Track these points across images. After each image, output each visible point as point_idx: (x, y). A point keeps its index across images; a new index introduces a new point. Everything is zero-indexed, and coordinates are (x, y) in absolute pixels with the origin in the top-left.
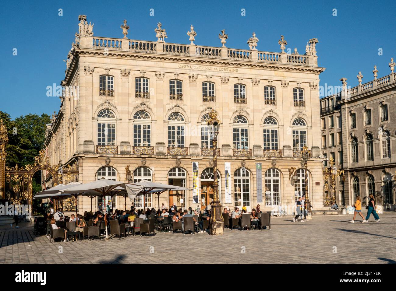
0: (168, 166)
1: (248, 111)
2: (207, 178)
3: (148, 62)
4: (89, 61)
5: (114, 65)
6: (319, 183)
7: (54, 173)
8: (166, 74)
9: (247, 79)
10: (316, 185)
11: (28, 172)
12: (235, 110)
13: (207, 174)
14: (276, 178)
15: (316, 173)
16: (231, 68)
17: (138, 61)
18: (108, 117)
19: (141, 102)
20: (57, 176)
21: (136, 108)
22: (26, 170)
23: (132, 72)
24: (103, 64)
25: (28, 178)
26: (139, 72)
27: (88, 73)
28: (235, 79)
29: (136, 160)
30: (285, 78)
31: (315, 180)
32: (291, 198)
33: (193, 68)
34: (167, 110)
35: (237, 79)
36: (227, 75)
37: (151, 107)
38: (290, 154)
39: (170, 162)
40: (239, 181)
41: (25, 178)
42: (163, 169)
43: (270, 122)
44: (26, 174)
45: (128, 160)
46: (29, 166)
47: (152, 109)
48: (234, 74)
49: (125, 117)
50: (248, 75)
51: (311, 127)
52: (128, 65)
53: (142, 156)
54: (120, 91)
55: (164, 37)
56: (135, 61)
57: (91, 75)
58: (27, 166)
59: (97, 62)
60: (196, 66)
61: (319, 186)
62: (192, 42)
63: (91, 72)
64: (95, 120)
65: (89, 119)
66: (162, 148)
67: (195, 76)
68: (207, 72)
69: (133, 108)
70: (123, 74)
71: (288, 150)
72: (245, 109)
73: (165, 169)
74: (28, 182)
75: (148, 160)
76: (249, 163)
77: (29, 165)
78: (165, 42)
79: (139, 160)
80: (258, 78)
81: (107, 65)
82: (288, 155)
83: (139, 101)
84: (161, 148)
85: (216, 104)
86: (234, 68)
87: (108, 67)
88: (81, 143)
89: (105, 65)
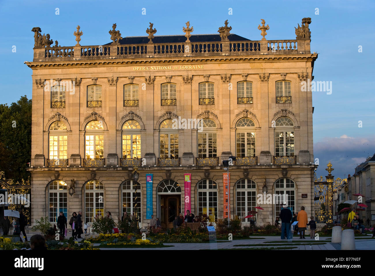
0: (120, 179)
1: (216, 112)
2: (166, 190)
3: (101, 68)
4: (41, 74)
5: (64, 75)
6: (306, 195)
7: (8, 187)
8: (119, 79)
9: (216, 76)
10: (302, 197)
12: (200, 113)
13: (166, 186)
14: (252, 190)
15: (303, 183)
16: (195, 65)
17: (90, 69)
19: (92, 112)
20: (12, 190)
21: (87, 118)
23: (83, 81)
24: (54, 76)
26: (91, 79)
27: (40, 86)
28: (201, 77)
29: (86, 173)
30: (264, 70)
31: (302, 191)
32: (268, 213)
33: (150, 70)
34: (121, 118)
35: (202, 77)
36: (190, 74)
37: (103, 116)
38: (268, 161)
39: (121, 175)
40: (205, 194)
42: (114, 182)
43: (246, 124)
45: (77, 173)
47: (105, 118)
48: (198, 71)
49: (76, 129)
50: (215, 71)
51: (299, 127)
52: (79, 74)
54: (71, 102)
57: (42, 88)
59: (48, 74)
60: (153, 67)
61: (306, 199)
63: (42, 85)
64: (46, 134)
65: (40, 132)
66: (114, 159)
67: (152, 78)
68: (166, 72)
72: (213, 111)
73: (117, 182)
75: (98, 173)
76: (214, 173)
79: (89, 173)
80: (229, 73)
81: (58, 76)
82: (265, 162)
84: (112, 159)
85: (176, 107)
86: (199, 65)
87: (59, 77)
88: (33, 157)
89: (55, 76)
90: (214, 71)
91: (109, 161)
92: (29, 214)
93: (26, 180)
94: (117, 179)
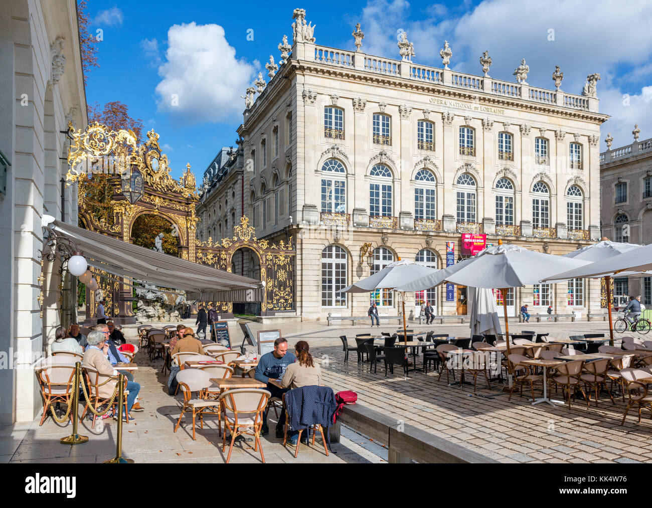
0: (416, 246)
1: (515, 171)
4: (310, 83)
5: (344, 92)
7: (261, 252)
8: (413, 110)
9: (515, 126)
11: (227, 250)
12: (500, 170)
16: (496, 108)
17: (376, 88)
18: (335, 171)
19: (380, 151)
20: (266, 257)
21: (374, 158)
22: (223, 247)
23: (368, 105)
24: (329, 89)
25: (225, 259)
26: (378, 105)
27: (309, 101)
28: (500, 124)
29: (375, 236)
30: (561, 127)
33: (448, 105)
34: (414, 164)
35: (502, 125)
36: (492, 118)
37: (393, 159)
39: (418, 241)
41: (222, 259)
42: (409, 251)
44: (224, 253)
45: (364, 236)
46: (227, 241)
47: (395, 163)
48: (499, 117)
49: (361, 172)
51: (589, 199)
52: (364, 93)
53: (385, 231)
55: (410, 55)
56: (372, 87)
57: (312, 104)
58: (224, 241)
59: (321, 85)
60: (452, 102)
62: (446, 65)
63: (312, 100)
64: (318, 175)
66: (409, 219)
67: (451, 116)
68: (466, 112)
69: (370, 159)
70: (357, 106)
71: (562, 229)
72: (512, 169)
73: (413, 251)
74: (226, 266)
75: (390, 237)
77: (227, 239)
78: (411, 62)
79: (379, 236)
80: (529, 125)
81: (335, 90)
83: (378, 148)
84: (407, 219)
85: (476, 159)
86: (500, 109)
87: (336, 93)
88: (299, 207)
89: (332, 90)
90: (515, 120)
91: (403, 222)
92: (291, 295)
93: (286, 243)
94: (413, 246)
